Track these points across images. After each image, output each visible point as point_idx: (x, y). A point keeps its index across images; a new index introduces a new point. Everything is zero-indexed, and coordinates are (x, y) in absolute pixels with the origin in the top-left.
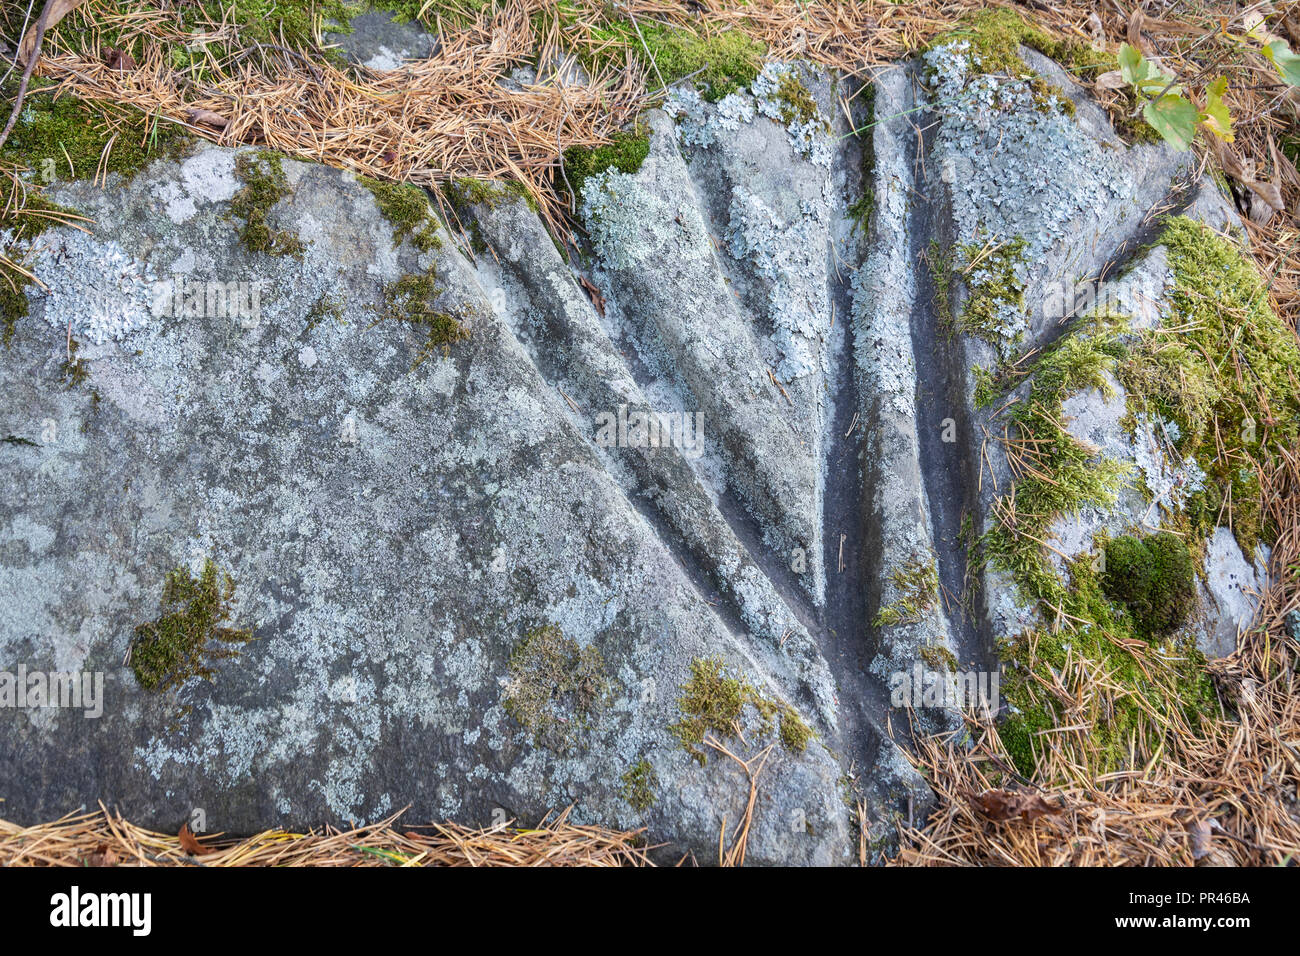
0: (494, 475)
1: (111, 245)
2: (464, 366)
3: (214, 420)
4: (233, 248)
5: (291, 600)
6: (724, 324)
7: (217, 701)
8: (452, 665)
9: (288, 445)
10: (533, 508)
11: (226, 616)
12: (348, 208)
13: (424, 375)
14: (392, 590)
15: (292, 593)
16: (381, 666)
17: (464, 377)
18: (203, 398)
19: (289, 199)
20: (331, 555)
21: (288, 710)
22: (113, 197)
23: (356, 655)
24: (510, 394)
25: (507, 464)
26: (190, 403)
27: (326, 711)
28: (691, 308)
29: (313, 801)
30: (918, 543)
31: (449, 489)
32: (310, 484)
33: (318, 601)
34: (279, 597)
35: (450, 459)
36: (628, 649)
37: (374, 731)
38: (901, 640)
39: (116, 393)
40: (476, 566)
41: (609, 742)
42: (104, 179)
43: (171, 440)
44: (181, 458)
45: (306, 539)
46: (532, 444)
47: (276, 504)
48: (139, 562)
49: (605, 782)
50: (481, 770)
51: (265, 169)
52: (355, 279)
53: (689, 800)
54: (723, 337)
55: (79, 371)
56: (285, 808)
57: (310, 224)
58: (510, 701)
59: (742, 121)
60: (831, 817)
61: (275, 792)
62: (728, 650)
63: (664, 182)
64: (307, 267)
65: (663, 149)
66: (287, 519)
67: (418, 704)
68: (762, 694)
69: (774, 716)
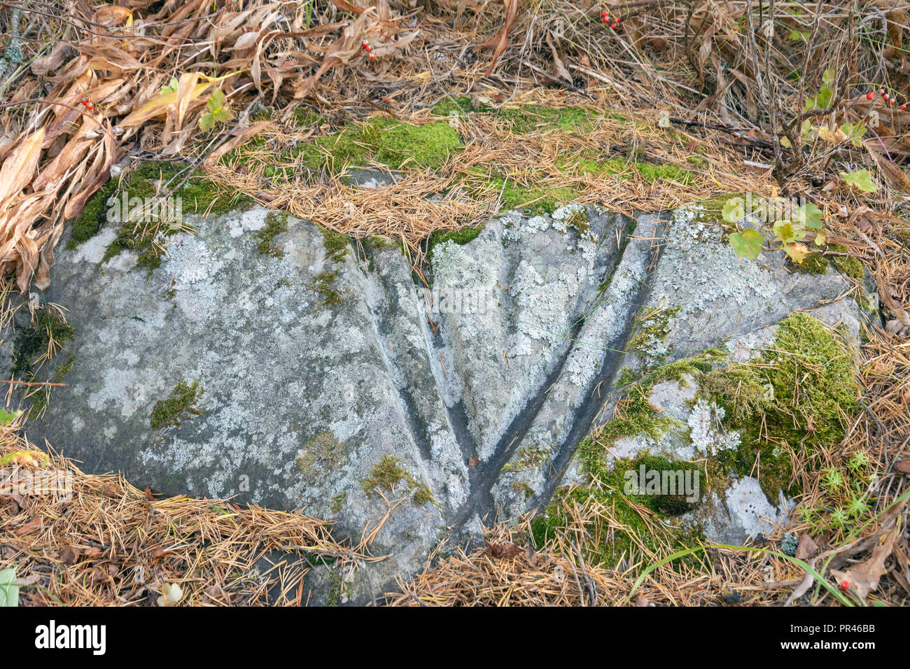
0: (331, 364)
1: (202, 243)
2: (334, 315)
3: (220, 323)
4: (253, 252)
5: (224, 402)
6: (484, 322)
7: (178, 437)
8: (281, 441)
9: (247, 338)
10: (341, 380)
11: (195, 403)
12: (310, 241)
13: (316, 316)
14: (269, 405)
15: (224, 397)
16: (251, 436)
17: (333, 319)
18: (219, 313)
19: (285, 233)
20: (248, 387)
21: (206, 446)
22: (209, 223)
23: (243, 430)
24: (350, 329)
25: (338, 359)
26: (213, 314)
27: (221, 449)
29: (202, 486)
30: (543, 440)
31: (309, 367)
32: (251, 356)
33: (235, 404)
34: (220, 400)
35: (314, 354)
36: (358, 445)
37: (238, 462)
38: (507, 478)
39: (184, 305)
40: (308, 401)
41: (333, 483)
42: (208, 215)
43: (200, 329)
44: (201, 337)
45: (240, 378)
46: (352, 352)
47: (233, 362)
48: (168, 376)
49: (324, 499)
50: (276, 486)
51: (279, 219)
52: (302, 272)
53: (357, 512)
54: (481, 328)
55: (172, 294)
56: (191, 487)
57: (290, 245)
58: (300, 459)
59: (539, 229)
60: (421, 534)
61: (189, 480)
62: (407, 457)
63: (479, 251)
64: (282, 263)
65: (486, 237)
66: (235, 369)
67: (261, 454)
68: (414, 479)
69: (415, 488)
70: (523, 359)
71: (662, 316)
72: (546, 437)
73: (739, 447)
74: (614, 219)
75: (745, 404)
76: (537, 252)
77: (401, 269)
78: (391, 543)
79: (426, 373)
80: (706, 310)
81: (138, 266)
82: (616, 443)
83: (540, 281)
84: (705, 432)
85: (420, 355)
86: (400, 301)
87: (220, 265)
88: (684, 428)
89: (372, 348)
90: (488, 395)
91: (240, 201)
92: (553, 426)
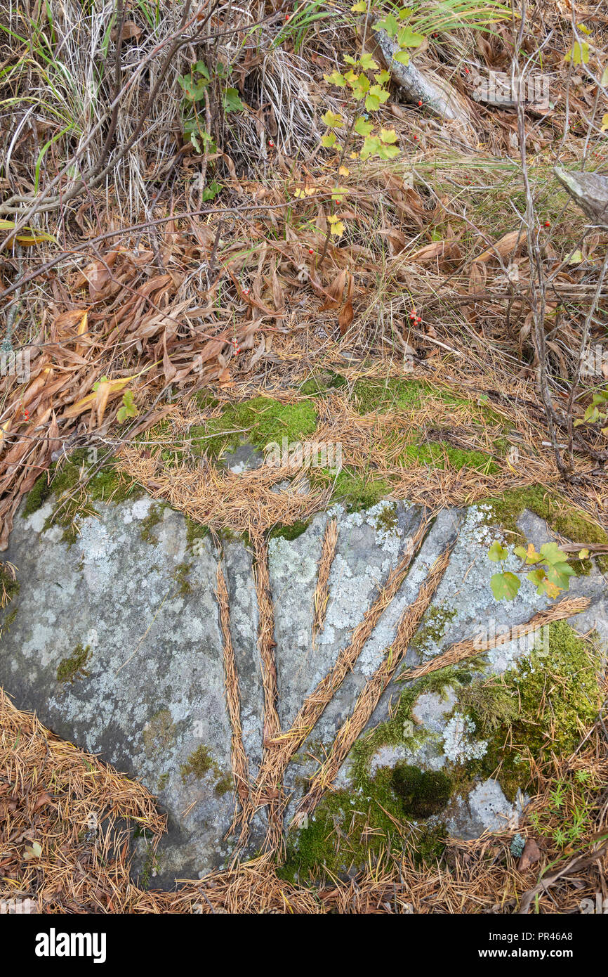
0: (177, 648)
1: (104, 527)
2: (185, 604)
3: (110, 597)
4: (138, 537)
5: (104, 668)
6: (299, 613)
7: (72, 693)
8: (137, 711)
9: (127, 613)
10: (182, 665)
11: (86, 665)
12: (177, 532)
13: (173, 603)
14: (132, 676)
15: (105, 664)
16: (118, 701)
17: (184, 607)
18: (111, 588)
19: (160, 524)
20: (121, 657)
21: (88, 705)
22: (111, 510)
23: (113, 695)
24: (194, 620)
25: (182, 645)
26: (106, 588)
27: (97, 709)
28: (288, 603)
29: (83, 738)
30: (328, 732)
31: (163, 648)
32: (127, 629)
33: (111, 671)
34: (102, 665)
35: (167, 636)
36: (184, 730)
37: (107, 722)
38: (293, 770)
39: (88, 578)
40: (159, 679)
41: (163, 761)
42: (109, 503)
43: (96, 600)
44: (97, 606)
45: (117, 648)
46: (193, 641)
47: (115, 633)
48: (72, 637)
49: (155, 774)
50: (127, 752)
51: (158, 511)
52: (169, 559)
53: (173, 795)
54: (296, 619)
55: (81, 567)
56: (76, 737)
57: (164, 535)
58: (145, 732)
59: (356, 525)
60: (215, 825)
61: (75, 730)
62: (218, 746)
63: (304, 546)
64: (156, 550)
65: (311, 532)
66: (115, 639)
67: (121, 719)
68: (220, 768)
69: (219, 778)
70: (326, 648)
71: (442, 618)
72: (331, 730)
73: (485, 756)
74: (419, 512)
75: (494, 720)
76: (351, 547)
77: (242, 561)
78: (193, 830)
79: (248, 661)
80: (477, 618)
81: (62, 540)
82: (381, 750)
83: (349, 574)
84: (457, 742)
85: (245, 643)
86: (237, 593)
87: (115, 546)
88: (439, 740)
89: (208, 638)
90: (293, 683)
91: (134, 490)
92: (339, 719)
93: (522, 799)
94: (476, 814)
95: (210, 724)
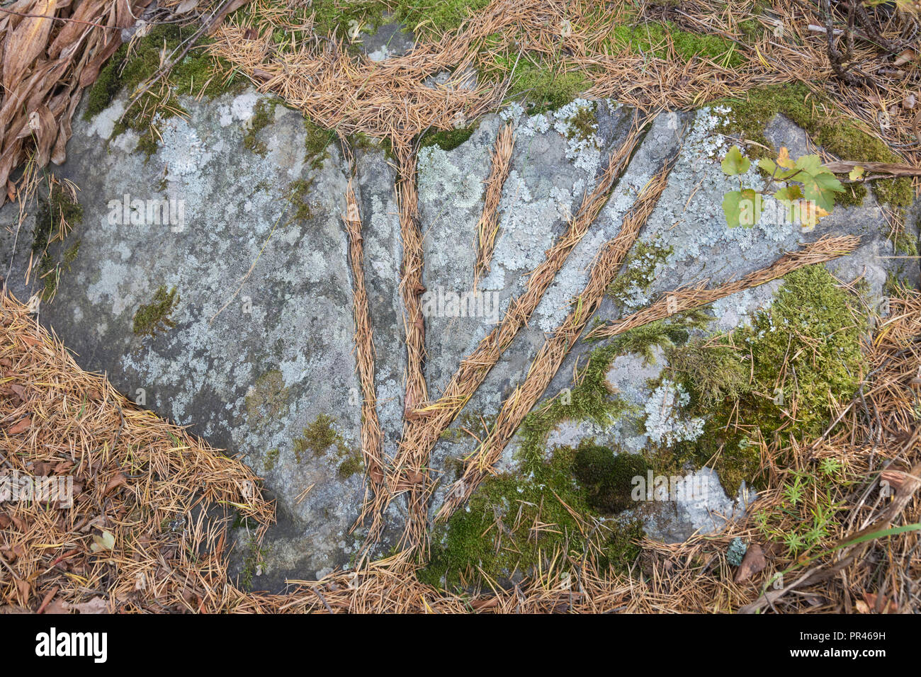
0: (291, 291)
1: (193, 130)
2: (302, 234)
3: (203, 224)
4: (240, 144)
5: (195, 316)
6: (457, 248)
7: (153, 349)
8: (237, 372)
9: (224, 245)
10: (298, 313)
11: (171, 313)
12: (293, 137)
13: (286, 232)
14: (232, 328)
15: (196, 311)
16: (213, 360)
17: (301, 238)
18: (203, 212)
19: (270, 126)
20: (218, 303)
21: (173, 364)
22: (202, 107)
23: (207, 351)
24: (314, 253)
25: (298, 287)
26: (198, 213)
27: (186, 370)
28: (443, 234)
29: (168, 405)
30: (490, 403)
31: (272, 290)
32: (224, 267)
33: (204, 321)
34: (192, 313)
35: (279, 276)
36: (299, 396)
37: (199, 386)
38: (443, 448)
40: (267, 331)
41: (271, 434)
42: (200, 98)
44: (185, 237)
45: (213, 292)
46: (312, 281)
47: (209, 271)
48: (153, 278)
49: (261, 451)
50: (225, 423)
51: (267, 109)
52: (282, 174)
53: (284, 476)
54: (452, 255)
55: (164, 184)
56: (159, 404)
57: (274, 141)
58: (248, 398)
59: (539, 132)
60: (338, 514)
61: (158, 396)
62: (343, 416)
63: (467, 159)
64: (265, 162)
65: (477, 140)
66: (210, 280)
67: (218, 383)
68: (346, 444)
69: (344, 457)
71: (652, 257)
72: (495, 400)
73: (700, 438)
74: (629, 117)
75: (716, 390)
76: (531, 160)
77: (380, 178)
78: (309, 519)
79: (386, 309)
80: (701, 258)
81: (138, 149)
82: (561, 425)
83: (527, 198)
84: (664, 418)
85: (383, 286)
86: (373, 219)
87: (208, 157)
88: (640, 414)
89: (333, 278)
90: (445, 339)
91: (234, 81)
92: (506, 386)
93: (745, 495)
94: (684, 511)
95: (334, 388)
